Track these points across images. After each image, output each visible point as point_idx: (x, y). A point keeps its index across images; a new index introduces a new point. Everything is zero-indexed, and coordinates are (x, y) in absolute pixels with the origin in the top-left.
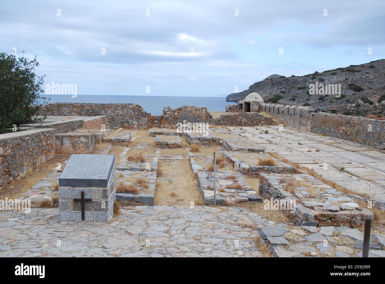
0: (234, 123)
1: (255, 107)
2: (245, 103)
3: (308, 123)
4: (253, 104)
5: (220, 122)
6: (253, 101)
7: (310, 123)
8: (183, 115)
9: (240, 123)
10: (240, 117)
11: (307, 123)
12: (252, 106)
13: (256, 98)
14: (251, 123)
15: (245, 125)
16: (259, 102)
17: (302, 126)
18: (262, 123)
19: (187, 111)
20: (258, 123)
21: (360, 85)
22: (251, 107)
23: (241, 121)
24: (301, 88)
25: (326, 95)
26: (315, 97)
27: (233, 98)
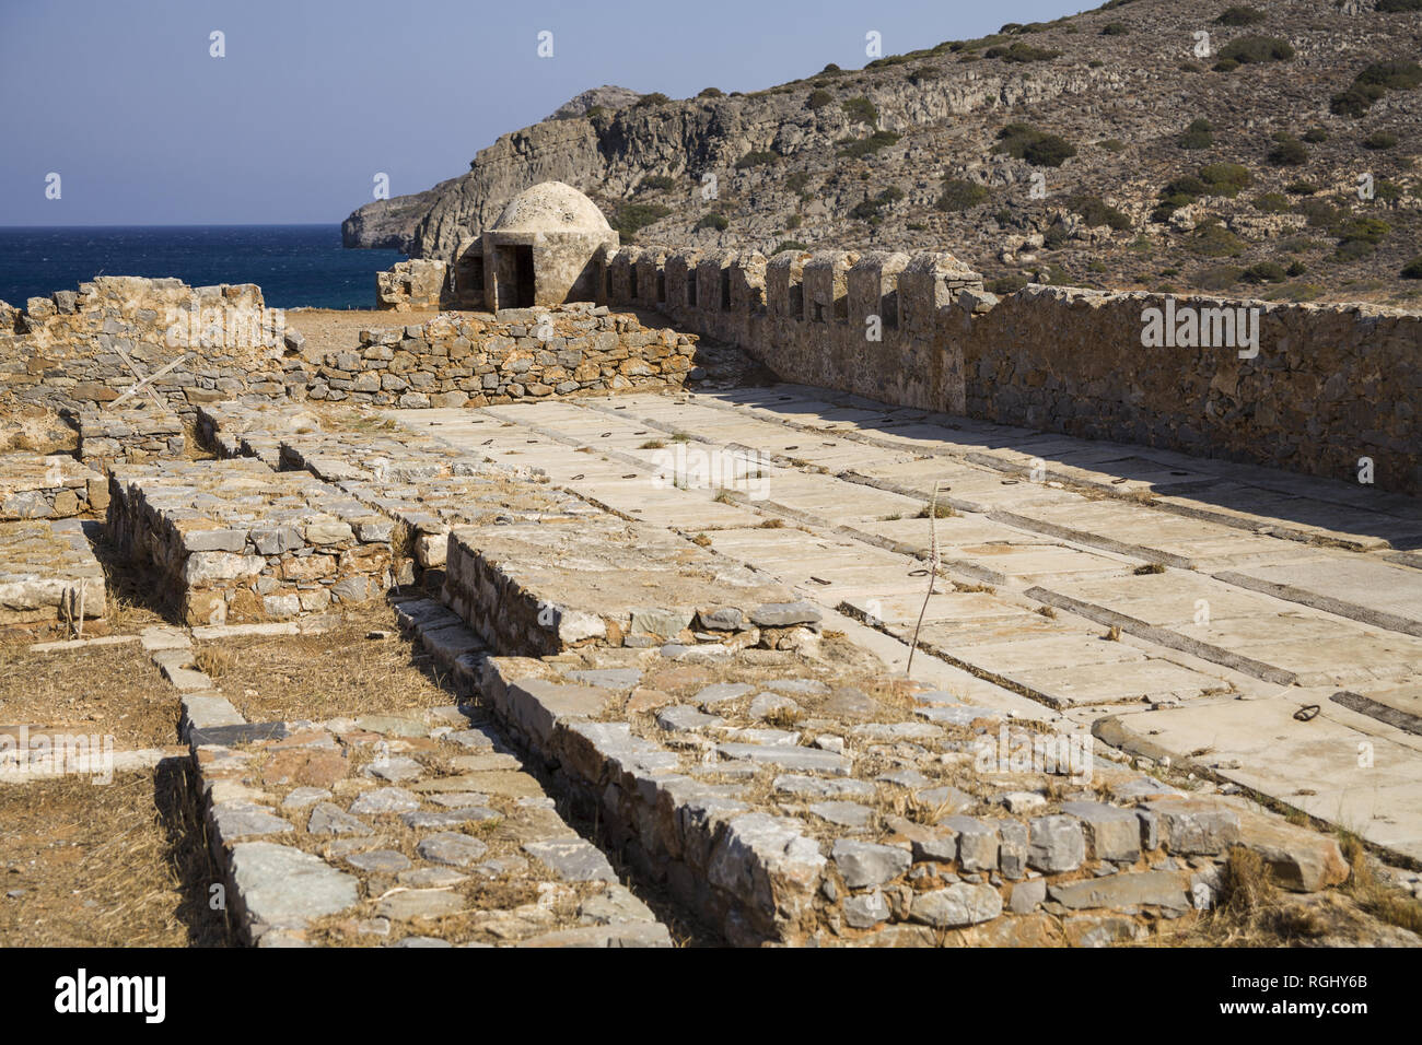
0: (449, 384)
1: (563, 275)
2: (498, 247)
3: (947, 358)
4: (548, 254)
5: (362, 378)
6: (550, 238)
7: (960, 359)
8: (95, 344)
9: (492, 381)
10: (491, 343)
11: (936, 358)
12: (548, 268)
13: (568, 218)
14: (561, 373)
15: (527, 393)
16: (584, 239)
17: (900, 380)
18: (636, 370)
19: (124, 314)
20: (610, 372)
21: (1059, 132)
22: (540, 274)
23: (498, 368)
24: (753, 160)
25: (892, 195)
26: (831, 202)
27: (381, 227)
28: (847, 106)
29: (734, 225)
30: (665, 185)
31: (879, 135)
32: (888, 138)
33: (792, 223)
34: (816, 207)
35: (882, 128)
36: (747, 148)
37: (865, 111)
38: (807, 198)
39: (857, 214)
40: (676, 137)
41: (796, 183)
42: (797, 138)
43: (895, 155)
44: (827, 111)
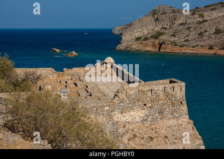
19: (75, 70)
24: (182, 24)
25: (206, 31)
26: (195, 32)
27: (119, 31)
28: (199, 15)
29: (177, 36)
30: (165, 28)
31: (204, 20)
32: (206, 21)
33: (187, 36)
34: (192, 33)
35: (205, 19)
36: (180, 22)
37: (202, 16)
38: (190, 32)
39: (199, 35)
40: (168, 20)
41: (189, 29)
42: (189, 20)
43: (206, 24)
44: (195, 16)
